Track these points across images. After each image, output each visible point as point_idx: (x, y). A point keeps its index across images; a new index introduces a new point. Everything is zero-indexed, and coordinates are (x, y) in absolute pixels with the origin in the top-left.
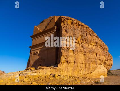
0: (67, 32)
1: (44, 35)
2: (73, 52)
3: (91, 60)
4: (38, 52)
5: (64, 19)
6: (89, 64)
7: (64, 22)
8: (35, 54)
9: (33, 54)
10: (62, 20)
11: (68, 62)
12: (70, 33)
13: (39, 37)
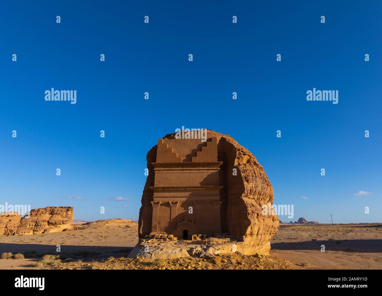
0: (247, 181)
1: (190, 170)
2: (257, 217)
3: (268, 229)
4: (176, 203)
5: (240, 154)
6: (264, 234)
7: (239, 158)
8: (167, 204)
9: (161, 205)
10: (237, 156)
11: (251, 234)
12: (252, 183)
13: (178, 170)
